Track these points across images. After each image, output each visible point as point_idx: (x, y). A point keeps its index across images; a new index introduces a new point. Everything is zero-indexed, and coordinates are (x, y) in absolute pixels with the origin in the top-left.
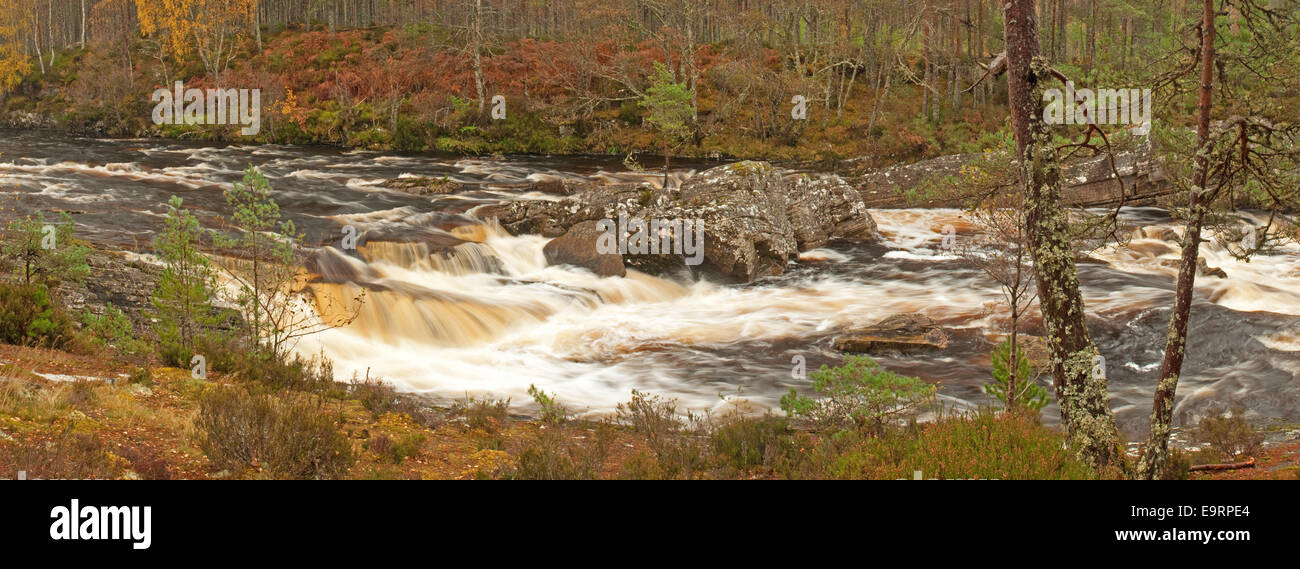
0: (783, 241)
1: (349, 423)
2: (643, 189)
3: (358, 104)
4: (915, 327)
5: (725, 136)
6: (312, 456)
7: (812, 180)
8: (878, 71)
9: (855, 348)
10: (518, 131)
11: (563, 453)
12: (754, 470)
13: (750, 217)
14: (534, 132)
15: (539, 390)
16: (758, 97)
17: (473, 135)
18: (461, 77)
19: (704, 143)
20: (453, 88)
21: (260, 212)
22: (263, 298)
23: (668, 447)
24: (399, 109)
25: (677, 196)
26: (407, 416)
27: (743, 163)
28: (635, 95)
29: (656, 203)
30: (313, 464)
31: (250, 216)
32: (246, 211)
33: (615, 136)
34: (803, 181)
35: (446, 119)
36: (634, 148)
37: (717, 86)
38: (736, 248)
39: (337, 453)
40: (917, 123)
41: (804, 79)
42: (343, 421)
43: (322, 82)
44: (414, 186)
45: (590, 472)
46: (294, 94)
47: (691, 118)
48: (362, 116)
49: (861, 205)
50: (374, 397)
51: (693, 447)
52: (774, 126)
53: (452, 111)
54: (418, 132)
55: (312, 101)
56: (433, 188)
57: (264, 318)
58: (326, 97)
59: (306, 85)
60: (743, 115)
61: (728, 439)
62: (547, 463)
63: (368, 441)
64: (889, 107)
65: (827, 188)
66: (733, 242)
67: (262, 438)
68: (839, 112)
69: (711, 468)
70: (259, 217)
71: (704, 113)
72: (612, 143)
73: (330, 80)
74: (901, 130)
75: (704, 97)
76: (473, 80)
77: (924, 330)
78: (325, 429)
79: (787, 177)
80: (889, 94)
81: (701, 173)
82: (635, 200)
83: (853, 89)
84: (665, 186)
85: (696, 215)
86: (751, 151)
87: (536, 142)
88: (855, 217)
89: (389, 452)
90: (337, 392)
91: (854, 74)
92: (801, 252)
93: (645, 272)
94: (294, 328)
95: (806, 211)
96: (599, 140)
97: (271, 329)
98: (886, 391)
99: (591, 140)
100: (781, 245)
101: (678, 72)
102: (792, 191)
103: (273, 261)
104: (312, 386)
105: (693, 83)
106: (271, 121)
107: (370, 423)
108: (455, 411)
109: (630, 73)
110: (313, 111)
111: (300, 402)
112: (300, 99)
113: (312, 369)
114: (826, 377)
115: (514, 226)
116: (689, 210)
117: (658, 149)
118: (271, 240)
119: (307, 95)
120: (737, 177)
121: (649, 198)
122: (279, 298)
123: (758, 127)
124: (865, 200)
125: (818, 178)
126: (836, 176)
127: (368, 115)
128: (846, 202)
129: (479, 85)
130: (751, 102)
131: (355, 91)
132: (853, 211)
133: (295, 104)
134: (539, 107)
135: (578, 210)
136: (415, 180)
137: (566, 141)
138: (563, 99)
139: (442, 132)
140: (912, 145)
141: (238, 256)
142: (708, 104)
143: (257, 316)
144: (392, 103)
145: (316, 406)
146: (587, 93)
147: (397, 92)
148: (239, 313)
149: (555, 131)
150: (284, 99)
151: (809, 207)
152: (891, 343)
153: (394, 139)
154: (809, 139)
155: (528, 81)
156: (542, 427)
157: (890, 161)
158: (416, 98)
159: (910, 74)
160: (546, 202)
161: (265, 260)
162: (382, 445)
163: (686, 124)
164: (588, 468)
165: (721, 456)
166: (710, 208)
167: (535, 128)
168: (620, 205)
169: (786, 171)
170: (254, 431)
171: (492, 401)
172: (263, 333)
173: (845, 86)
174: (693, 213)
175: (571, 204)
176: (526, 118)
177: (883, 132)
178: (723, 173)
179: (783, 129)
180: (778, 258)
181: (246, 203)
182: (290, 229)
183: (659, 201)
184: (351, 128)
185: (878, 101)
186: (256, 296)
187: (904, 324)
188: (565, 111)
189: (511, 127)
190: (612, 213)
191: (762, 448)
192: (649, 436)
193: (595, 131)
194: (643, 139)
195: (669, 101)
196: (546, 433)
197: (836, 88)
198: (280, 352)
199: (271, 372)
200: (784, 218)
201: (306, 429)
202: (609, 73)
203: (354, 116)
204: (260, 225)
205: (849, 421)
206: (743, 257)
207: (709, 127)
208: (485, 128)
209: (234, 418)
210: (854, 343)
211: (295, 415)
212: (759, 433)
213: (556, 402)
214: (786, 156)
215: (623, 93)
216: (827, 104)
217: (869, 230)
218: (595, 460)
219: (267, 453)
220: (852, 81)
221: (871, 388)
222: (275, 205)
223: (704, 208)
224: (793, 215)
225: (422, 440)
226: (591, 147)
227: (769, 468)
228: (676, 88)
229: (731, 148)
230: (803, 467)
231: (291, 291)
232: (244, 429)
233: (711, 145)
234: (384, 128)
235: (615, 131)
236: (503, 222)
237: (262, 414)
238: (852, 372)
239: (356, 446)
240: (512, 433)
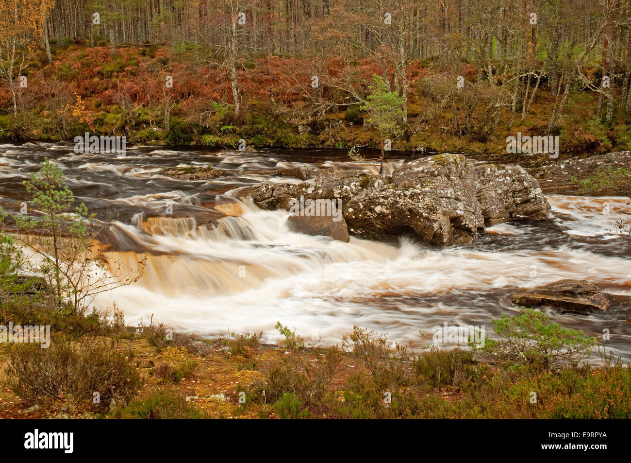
0: (473, 217)
1: (138, 357)
2: (364, 175)
3: (137, 108)
4: (580, 290)
5: (429, 134)
6: (108, 385)
7: (499, 170)
8: (559, 80)
9: (529, 303)
10: (266, 129)
11: (301, 371)
12: (445, 388)
13: (448, 198)
14: (278, 130)
15: (284, 326)
16: (456, 102)
17: (230, 132)
18: (221, 86)
19: (412, 139)
20: (214, 95)
21: (57, 197)
22: (63, 266)
23: (381, 368)
24: (171, 112)
25: (390, 180)
26: (183, 348)
27: (443, 155)
28: (358, 101)
29: (374, 186)
30: (109, 390)
31: (48, 201)
32: (44, 197)
33: (342, 134)
34: (491, 170)
35: (209, 120)
36: (357, 143)
37: (424, 94)
38: (435, 221)
39: (128, 380)
40: (592, 124)
41: (494, 88)
42: (132, 356)
43: (106, 89)
44: (185, 173)
45: (321, 385)
46: (82, 99)
47: (402, 119)
48: (141, 118)
49: (539, 191)
50: (157, 336)
51: (399, 370)
52: (469, 126)
53: (214, 113)
54: (187, 131)
55: (98, 106)
56: (199, 174)
57: (65, 282)
58: (110, 102)
59: (93, 92)
60: (444, 117)
61: (426, 365)
62: (289, 379)
63: (152, 369)
64: (566, 111)
65: (510, 176)
66: (433, 217)
67: (66, 376)
68: (523, 115)
69: (412, 384)
70: (56, 201)
71: (413, 115)
72: (339, 139)
73: (113, 88)
74: (577, 130)
75: (413, 103)
76: (230, 89)
77: (588, 293)
78: (118, 363)
79: (478, 167)
80: (567, 99)
81: (410, 163)
82: (357, 184)
83: (537, 96)
84: (381, 172)
85: (405, 195)
86: (449, 146)
87: (280, 139)
88: (533, 200)
89: (169, 377)
90: (128, 334)
91: (538, 83)
92: (487, 226)
93: (364, 239)
94: (90, 288)
95: (493, 194)
96: (329, 136)
97: (71, 290)
98: (554, 338)
99: (323, 137)
100: (471, 220)
101: (392, 83)
102: (482, 178)
103: (70, 236)
104: (108, 331)
105: (404, 91)
106: (63, 122)
107: (154, 356)
108: (220, 342)
109: (354, 84)
110: (100, 114)
111: (97, 344)
112: (88, 104)
113: (107, 319)
114: (505, 324)
115: (264, 203)
116: (399, 192)
117: (375, 144)
118: (67, 219)
119: (94, 100)
120: (438, 166)
121: (368, 181)
122: (77, 265)
123: (456, 127)
124: (542, 187)
125: (504, 168)
126: (518, 166)
127: (146, 117)
128: (526, 188)
129: (235, 93)
130: (450, 106)
131: (134, 97)
132: (531, 195)
133: (83, 107)
134: (282, 111)
135: (313, 191)
136: (185, 169)
137: (304, 137)
138: (301, 104)
139: (206, 131)
140: (586, 143)
141: (40, 234)
142: (416, 108)
143: (58, 281)
144: (165, 108)
145: (110, 346)
146: (321, 99)
147: (169, 98)
148: (43, 280)
149: (296, 130)
150: (74, 103)
151: (496, 191)
152: (558, 301)
153: (167, 136)
154: (498, 136)
155: (273, 90)
156: (286, 353)
157: (565, 156)
158: (185, 103)
159: (587, 82)
160: (288, 185)
161: (63, 236)
162: (164, 372)
163: (398, 124)
164: (320, 382)
165: (420, 377)
166: (416, 190)
167: (279, 127)
168: (345, 187)
169: (477, 162)
170: (60, 371)
171: (249, 335)
172: (64, 294)
173: (530, 94)
174: (402, 194)
175: (307, 187)
176: (272, 119)
177: (561, 131)
178: (427, 162)
179: (476, 128)
180: (469, 231)
181: (44, 190)
182: (83, 211)
183: (376, 185)
184: (132, 128)
185: (558, 106)
186: (57, 265)
187: (570, 288)
188: (303, 113)
189: (261, 126)
190: (339, 193)
191: (452, 373)
192: (366, 360)
193: (326, 129)
194: (363, 136)
195: (384, 106)
196: (289, 357)
197: (521, 95)
198: (80, 307)
199: (71, 324)
200: (475, 199)
201: (102, 364)
202: (337, 84)
203: (134, 118)
204: (57, 208)
205: (522, 358)
206: (441, 228)
207: (416, 127)
208: (240, 127)
209: (41, 363)
210: (527, 300)
211: (93, 355)
212: (450, 361)
213: (296, 335)
214: (478, 150)
215: (349, 100)
216: (514, 108)
217: (544, 211)
218: (326, 376)
219: (71, 387)
220: (536, 89)
221: (542, 334)
222: (69, 191)
223: (411, 190)
224: (482, 197)
225: (195, 365)
226: (323, 142)
227: (457, 388)
228: (390, 96)
229: (433, 144)
230: (484, 389)
231: (87, 260)
232: (51, 371)
233: (417, 141)
234: (160, 127)
235: (342, 130)
236: (256, 201)
237: (66, 357)
238: (526, 321)
239: (144, 373)
240: (263, 358)
